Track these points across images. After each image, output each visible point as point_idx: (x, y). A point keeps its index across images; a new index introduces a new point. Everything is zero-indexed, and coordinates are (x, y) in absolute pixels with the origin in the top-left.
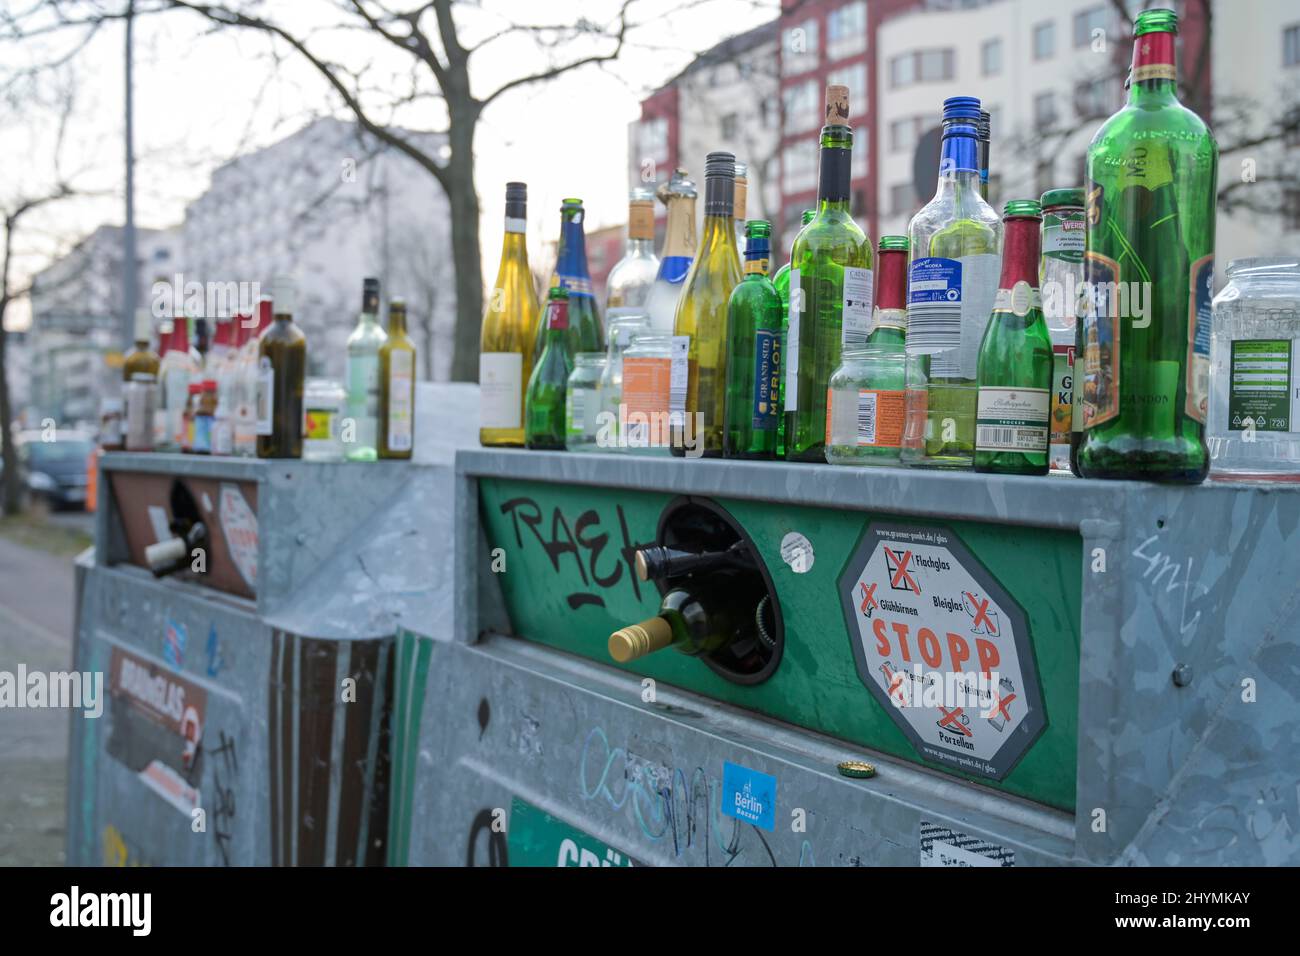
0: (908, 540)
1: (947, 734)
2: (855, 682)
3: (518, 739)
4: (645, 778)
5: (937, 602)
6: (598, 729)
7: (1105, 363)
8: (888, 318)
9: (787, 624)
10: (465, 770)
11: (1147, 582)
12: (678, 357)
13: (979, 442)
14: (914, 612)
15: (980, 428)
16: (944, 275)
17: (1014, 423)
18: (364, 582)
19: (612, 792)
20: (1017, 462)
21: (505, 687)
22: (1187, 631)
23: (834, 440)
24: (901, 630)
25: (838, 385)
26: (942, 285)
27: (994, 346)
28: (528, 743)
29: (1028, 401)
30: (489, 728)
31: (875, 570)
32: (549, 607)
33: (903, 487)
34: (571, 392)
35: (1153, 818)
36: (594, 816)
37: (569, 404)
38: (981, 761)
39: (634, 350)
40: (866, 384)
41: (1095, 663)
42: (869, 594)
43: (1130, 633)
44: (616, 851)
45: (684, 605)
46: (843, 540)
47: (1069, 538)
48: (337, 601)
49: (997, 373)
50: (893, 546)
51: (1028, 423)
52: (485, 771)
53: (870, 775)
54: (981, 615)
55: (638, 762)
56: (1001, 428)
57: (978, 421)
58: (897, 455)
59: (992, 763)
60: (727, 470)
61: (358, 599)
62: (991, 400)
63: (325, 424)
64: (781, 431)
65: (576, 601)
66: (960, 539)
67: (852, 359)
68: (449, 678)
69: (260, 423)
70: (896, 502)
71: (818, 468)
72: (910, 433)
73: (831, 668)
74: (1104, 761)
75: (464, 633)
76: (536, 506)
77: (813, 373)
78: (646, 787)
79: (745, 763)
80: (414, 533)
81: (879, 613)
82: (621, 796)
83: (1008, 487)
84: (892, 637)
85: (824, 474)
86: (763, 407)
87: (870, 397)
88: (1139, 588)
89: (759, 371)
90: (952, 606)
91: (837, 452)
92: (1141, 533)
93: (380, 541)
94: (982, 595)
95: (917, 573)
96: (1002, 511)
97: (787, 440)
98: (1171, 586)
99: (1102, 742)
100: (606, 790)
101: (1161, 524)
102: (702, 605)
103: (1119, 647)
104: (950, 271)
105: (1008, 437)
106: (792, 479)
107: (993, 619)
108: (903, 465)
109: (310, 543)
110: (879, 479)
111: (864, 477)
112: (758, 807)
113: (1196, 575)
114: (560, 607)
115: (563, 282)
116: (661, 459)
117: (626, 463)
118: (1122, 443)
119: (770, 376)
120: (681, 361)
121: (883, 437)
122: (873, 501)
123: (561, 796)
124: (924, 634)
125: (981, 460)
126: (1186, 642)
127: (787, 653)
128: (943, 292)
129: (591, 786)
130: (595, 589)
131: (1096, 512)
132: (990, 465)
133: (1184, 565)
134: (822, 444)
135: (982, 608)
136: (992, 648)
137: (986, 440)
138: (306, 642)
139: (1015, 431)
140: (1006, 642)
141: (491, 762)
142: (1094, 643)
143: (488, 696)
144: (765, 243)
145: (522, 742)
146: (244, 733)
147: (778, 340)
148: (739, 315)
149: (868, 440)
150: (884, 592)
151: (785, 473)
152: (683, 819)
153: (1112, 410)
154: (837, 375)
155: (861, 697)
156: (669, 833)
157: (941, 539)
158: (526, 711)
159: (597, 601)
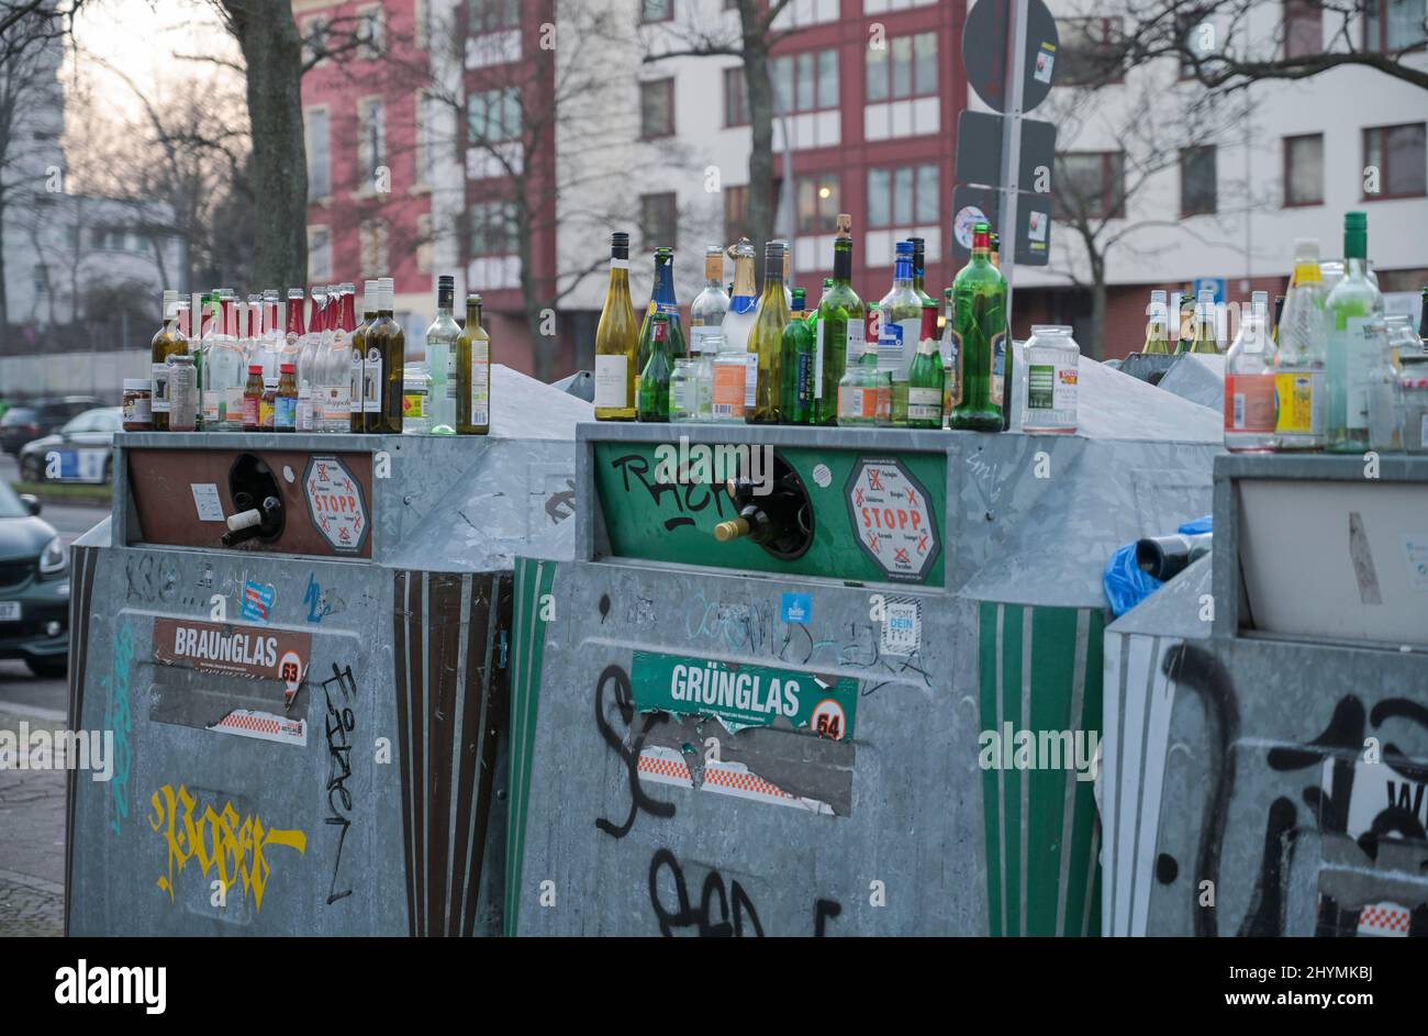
0: (878, 464)
1: (900, 564)
2: (854, 545)
3: (636, 615)
4: (732, 615)
5: (892, 494)
6: (699, 595)
7: (957, 379)
8: (871, 348)
9: (816, 517)
10: (590, 645)
11: (973, 474)
12: (752, 365)
13: (909, 414)
14: (881, 501)
15: (910, 408)
16: (894, 333)
17: (925, 405)
18: (471, 532)
19: (710, 630)
20: (928, 423)
21: (623, 583)
22: (994, 497)
23: (842, 414)
24: (876, 511)
25: (843, 385)
26: (894, 337)
27: (917, 368)
28: (644, 615)
29: (932, 395)
30: (609, 614)
31: (863, 481)
32: (648, 532)
33: (875, 437)
34: (674, 385)
35: (976, 575)
36: (697, 647)
37: (671, 392)
38: (915, 575)
39: (720, 359)
40: (859, 384)
41: (952, 509)
42: (860, 494)
43: (965, 495)
44: (713, 661)
45: (755, 512)
46: (845, 465)
47: (941, 456)
48: (452, 545)
49: (916, 382)
50: (871, 467)
51: (932, 405)
52: (608, 642)
53: (861, 586)
54: (912, 498)
55: (727, 607)
56: (919, 408)
57: (908, 404)
58: (873, 421)
59: (919, 575)
60: (783, 431)
61: (470, 543)
62: (915, 394)
63: (418, 404)
64: (813, 409)
65: (671, 524)
66: (902, 462)
67: (852, 372)
68: (572, 587)
69: (353, 404)
70: (871, 444)
71: (833, 429)
72: (879, 410)
73: (841, 539)
74: (954, 549)
75: (585, 554)
76: (644, 460)
77: (830, 376)
78: (734, 621)
79: (794, 591)
80: (501, 494)
81: (865, 504)
82: (716, 630)
83: (919, 434)
84: (871, 516)
85: (836, 433)
86: (802, 395)
87: (859, 392)
88: (969, 476)
89: (800, 375)
90: (899, 495)
91: (843, 420)
92: (970, 452)
93: (473, 501)
94: (912, 488)
95: (882, 479)
96: (917, 445)
97: (817, 415)
98: (985, 476)
99: (953, 542)
100: (705, 629)
101: (980, 449)
102: (765, 512)
103: (960, 501)
104: (897, 330)
105: (922, 412)
106: (820, 435)
107: (917, 499)
108: (875, 426)
109: (413, 502)
110: (863, 433)
111: (856, 433)
112: (802, 612)
113: (998, 472)
114: (658, 530)
115: (659, 307)
116: (741, 426)
117: (718, 429)
118: (966, 414)
119: (806, 378)
120: (753, 368)
121: (866, 412)
122: (860, 444)
123: (671, 641)
124: (887, 512)
125: (911, 423)
126: (993, 501)
127: (816, 535)
128: (894, 341)
129: (694, 628)
130: (688, 514)
131: (952, 444)
132: (915, 425)
133: (992, 468)
134: (835, 416)
135: (912, 495)
136: (918, 516)
137: (912, 414)
138: (434, 576)
139: (925, 408)
140: (923, 511)
141: (612, 635)
142: (951, 500)
143: (608, 592)
144: (803, 301)
145: (639, 616)
146: (362, 661)
147: (811, 358)
148: (787, 342)
149: (859, 413)
150: (867, 493)
151: (815, 431)
152: (757, 632)
153: (960, 400)
154: (843, 380)
155: (857, 554)
156: (749, 642)
157: (893, 462)
158: (642, 596)
159: (690, 521)
